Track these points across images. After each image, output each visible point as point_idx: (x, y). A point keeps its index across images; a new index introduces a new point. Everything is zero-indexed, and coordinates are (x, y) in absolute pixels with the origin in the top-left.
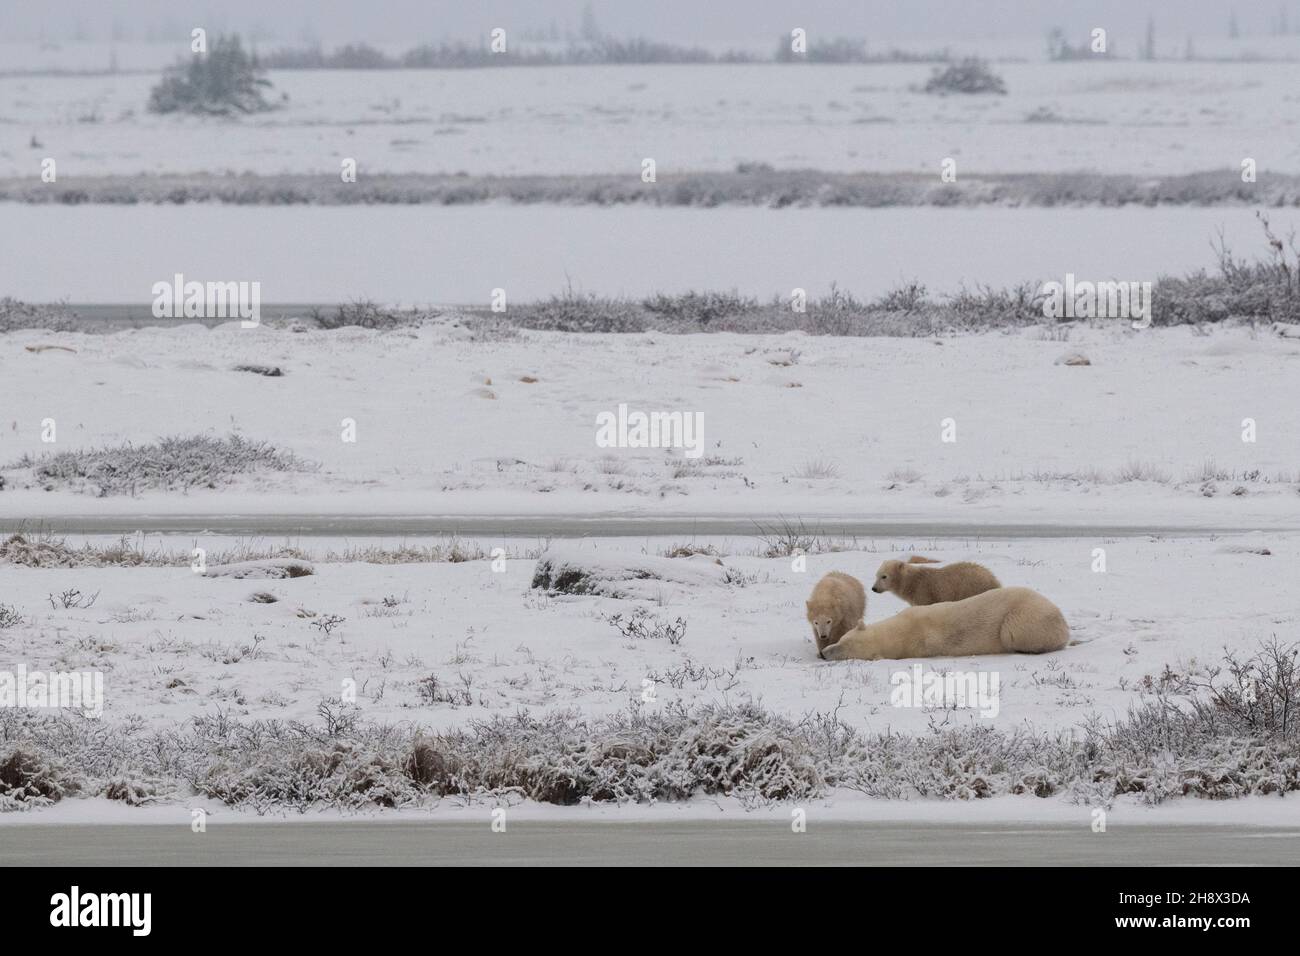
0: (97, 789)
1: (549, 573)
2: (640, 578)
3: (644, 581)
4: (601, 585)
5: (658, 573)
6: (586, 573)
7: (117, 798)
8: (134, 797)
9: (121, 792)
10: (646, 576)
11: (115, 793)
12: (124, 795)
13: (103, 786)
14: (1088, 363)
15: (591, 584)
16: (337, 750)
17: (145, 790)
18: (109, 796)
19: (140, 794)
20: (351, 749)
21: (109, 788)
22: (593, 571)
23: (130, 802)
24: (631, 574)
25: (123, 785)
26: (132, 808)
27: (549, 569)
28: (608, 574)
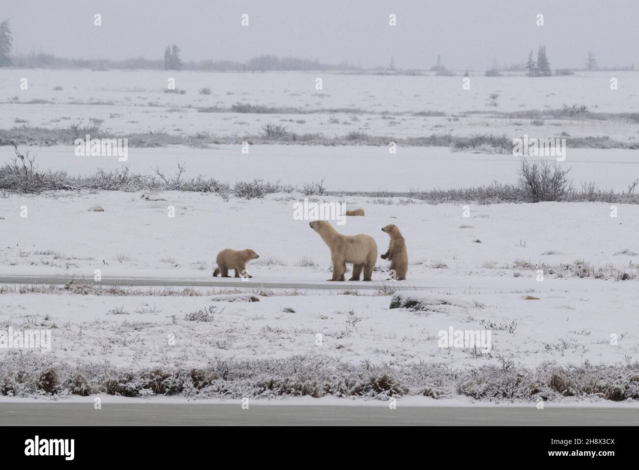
0: (418, 391)
1: (400, 301)
2: (443, 304)
3: (444, 305)
4: (427, 307)
5: (450, 302)
6: (420, 301)
7: (428, 395)
8: (435, 395)
9: (430, 393)
10: (445, 303)
11: (427, 393)
12: (432, 394)
13: (421, 390)
14: (103, 211)
15: (422, 306)
16: (518, 376)
17: (439, 392)
18: (425, 394)
19: (438, 394)
20: (524, 376)
21: (424, 391)
22: (423, 301)
23: (433, 397)
24: (439, 302)
25: (430, 390)
26: (435, 400)
27: (399, 300)
28: (430, 303)
